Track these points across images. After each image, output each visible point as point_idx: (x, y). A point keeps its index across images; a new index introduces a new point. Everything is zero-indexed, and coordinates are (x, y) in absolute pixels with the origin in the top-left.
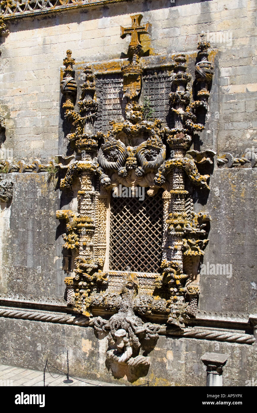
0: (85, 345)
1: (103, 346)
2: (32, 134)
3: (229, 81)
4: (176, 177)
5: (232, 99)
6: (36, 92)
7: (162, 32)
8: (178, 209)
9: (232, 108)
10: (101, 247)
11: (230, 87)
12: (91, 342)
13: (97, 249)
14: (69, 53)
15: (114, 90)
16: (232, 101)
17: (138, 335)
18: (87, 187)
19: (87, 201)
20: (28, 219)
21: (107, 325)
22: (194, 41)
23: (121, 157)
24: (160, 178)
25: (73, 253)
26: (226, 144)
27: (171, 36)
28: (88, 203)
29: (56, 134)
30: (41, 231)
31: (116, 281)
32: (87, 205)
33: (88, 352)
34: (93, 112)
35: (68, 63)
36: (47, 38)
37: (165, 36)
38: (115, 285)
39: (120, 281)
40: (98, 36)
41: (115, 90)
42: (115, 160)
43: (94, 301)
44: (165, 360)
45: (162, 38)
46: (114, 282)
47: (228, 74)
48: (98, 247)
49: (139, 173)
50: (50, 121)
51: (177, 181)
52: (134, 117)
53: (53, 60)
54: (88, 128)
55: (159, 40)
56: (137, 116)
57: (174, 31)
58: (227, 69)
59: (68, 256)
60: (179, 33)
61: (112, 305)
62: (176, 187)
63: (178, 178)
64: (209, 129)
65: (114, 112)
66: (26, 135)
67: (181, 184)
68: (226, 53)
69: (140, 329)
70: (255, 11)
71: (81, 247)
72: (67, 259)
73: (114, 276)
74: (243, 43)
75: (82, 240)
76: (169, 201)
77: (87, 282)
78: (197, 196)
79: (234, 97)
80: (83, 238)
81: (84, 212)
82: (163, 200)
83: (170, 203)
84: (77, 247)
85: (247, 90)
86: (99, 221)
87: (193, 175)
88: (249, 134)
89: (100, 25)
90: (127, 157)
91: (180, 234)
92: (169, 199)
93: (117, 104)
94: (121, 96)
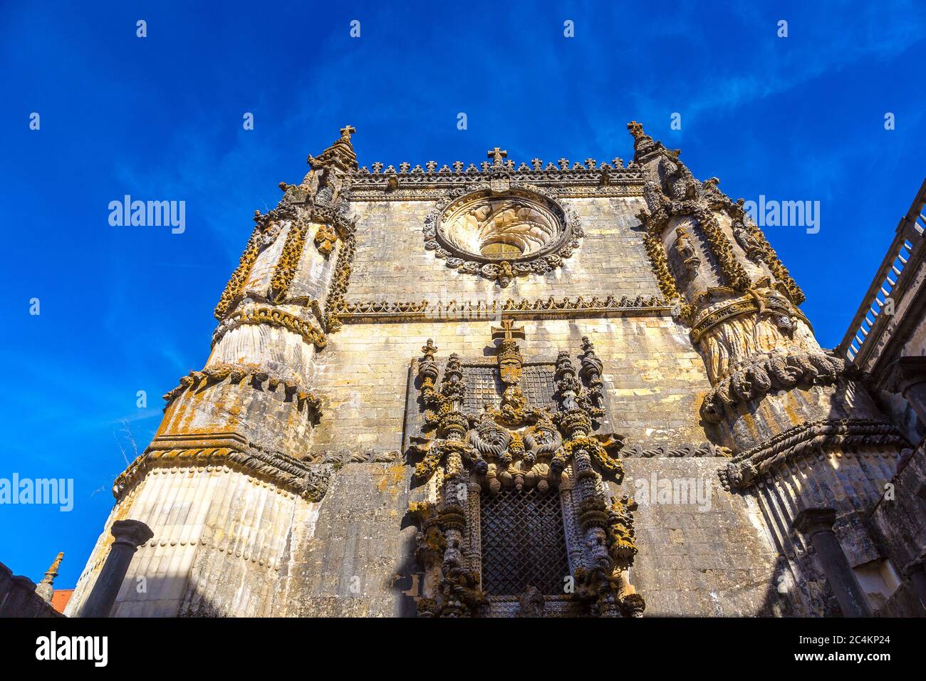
2: (361, 426)
3: (613, 385)
5: (621, 401)
6: (371, 384)
7: (531, 344)
8: (592, 493)
10: (475, 555)
11: (616, 390)
13: (470, 558)
14: (430, 342)
18: (456, 471)
20: (350, 522)
23: (504, 439)
24: (560, 460)
25: (426, 568)
27: (541, 347)
29: (397, 427)
30: (371, 538)
31: (499, 611)
34: (461, 394)
35: (429, 349)
36: (390, 338)
37: (535, 347)
39: (506, 610)
40: (456, 342)
41: (485, 381)
42: (496, 443)
45: (532, 348)
46: (495, 611)
47: (610, 380)
48: (470, 556)
49: (531, 457)
50: (389, 413)
51: (584, 463)
52: (517, 401)
54: (457, 409)
55: (528, 349)
56: (520, 400)
57: (544, 343)
58: (609, 375)
59: (417, 573)
60: (550, 346)
62: (584, 469)
63: (585, 459)
64: (606, 420)
65: (485, 401)
66: (352, 427)
67: (589, 467)
70: (625, 335)
71: (450, 548)
72: (415, 579)
73: (495, 602)
74: (619, 357)
75: (452, 538)
76: (571, 493)
77: (461, 602)
78: (607, 486)
79: (622, 398)
80: (453, 536)
81: (453, 501)
82: (562, 492)
83: (573, 495)
84: (444, 548)
85: (634, 393)
86: (471, 520)
87: (604, 457)
88: (649, 432)
89: (458, 332)
90: (511, 441)
91: (602, 522)
92: (570, 491)
93: (489, 394)
94: (492, 387)
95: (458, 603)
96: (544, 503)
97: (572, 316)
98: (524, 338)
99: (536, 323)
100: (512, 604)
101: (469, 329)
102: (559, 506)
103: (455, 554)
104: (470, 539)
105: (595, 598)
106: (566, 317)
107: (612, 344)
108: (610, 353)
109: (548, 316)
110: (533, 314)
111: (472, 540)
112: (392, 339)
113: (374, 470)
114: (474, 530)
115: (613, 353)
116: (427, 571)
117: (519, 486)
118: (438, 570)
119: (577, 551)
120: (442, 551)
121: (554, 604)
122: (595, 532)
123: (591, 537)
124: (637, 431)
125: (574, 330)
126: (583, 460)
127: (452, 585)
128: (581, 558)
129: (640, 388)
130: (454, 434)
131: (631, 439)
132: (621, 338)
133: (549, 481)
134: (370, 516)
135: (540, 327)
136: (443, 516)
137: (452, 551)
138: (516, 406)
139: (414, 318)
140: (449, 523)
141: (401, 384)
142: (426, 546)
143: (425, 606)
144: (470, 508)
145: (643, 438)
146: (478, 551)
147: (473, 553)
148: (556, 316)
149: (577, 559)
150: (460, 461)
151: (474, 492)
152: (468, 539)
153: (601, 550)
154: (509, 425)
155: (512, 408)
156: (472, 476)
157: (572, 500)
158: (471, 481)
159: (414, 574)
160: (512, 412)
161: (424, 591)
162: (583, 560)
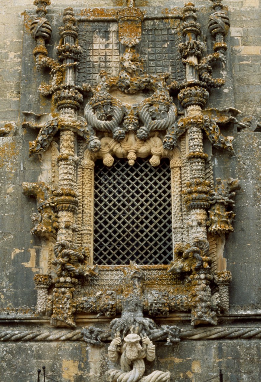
0: (68, 369)
1: (95, 366)
3: (240, 42)
4: (194, 137)
5: (245, 61)
8: (199, 175)
9: (246, 69)
10: (86, 232)
11: (242, 48)
12: (77, 363)
13: (81, 234)
15: (101, 40)
17: (155, 341)
18: (69, 151)
19: (70, 169)
21: (104, 335)
23: (117, 114)
24: (172, 139)
25: (43, 242)
28: (71, 172)
29: (12, 92)
31: (107, 278)
32: (70, 174)
33: (73, 379)
34: (76, 60)
38: (105, 284)
39: (112, 278)
41: (103, 40)
42: (109, 118)
43: (83, 303)
44: (190, 375)
46: (103, 280)
47: (238, 35)
48: (82, 232)
49: (144, 134)
51: (195, 142)
52: (134, 68)
53: (10, 4)
54: (71, 79)
56: (138, 67)
58: (237, 29)
59: (34, 247)
61: (112, 305)
62: (195, 149)
63: (197, 139)
64: (226, 88)
65: (101, 65)
67: (200, 146)
68: (234, 13)
69: (158, 332)
71: (62, 229)
72: (33, 252)
73: (103, 271)
74: (252, 5)
75: (64, 220)
76: (181, 170)
77: (71, 277)
78: (216, 163)
79: (247, 58)
80: (64, 217)
81: (65, 182)
82: (173, 168)
83: (183, 172)
84: (57, 229)
86: (83, 197)
87: (217, 135)
90: (125, 116)
91: (204, 205)
92: (180, 168)
93: (106, 56)
94: (110, 47)
95: (68, 279)
96: (155, 175)
100: (118, 272)
102: (169, 179)
103: (67, 235)
104: (83, 216)
105: (190, 273)
111: (84, 217)
114: (86, 207)
116: (43, 246)
117: (131, 162)
118: (52, 245)
119: (180, 228)
120: (55, 232)
122: (197, 214)
123: (193, 217)
124: (257, 97)
126: (194, 139)
127: (63, 265)
128: (182, 234)
130: (66, 110)
133: (160, 156)
136: (56, 199)
137: (64, 231)
140: (60, 206)
141: (15, 40)
142: (39, 229)
143: (39, 281)
144: (83, 184)
146: (89, 227)
147: (85, 230)
149: (179, 235)
150: (72, 139)
151: (87, 169)
152: (80, 215)
153: (200, 232)
154: (125, 93)
155: (128, 76)
156: (85, 151)
157: (181, 177)
158: (84, 157)
159: (31, 248)
160: (128, 82)
161: (40, 263)
162: (184, 236)
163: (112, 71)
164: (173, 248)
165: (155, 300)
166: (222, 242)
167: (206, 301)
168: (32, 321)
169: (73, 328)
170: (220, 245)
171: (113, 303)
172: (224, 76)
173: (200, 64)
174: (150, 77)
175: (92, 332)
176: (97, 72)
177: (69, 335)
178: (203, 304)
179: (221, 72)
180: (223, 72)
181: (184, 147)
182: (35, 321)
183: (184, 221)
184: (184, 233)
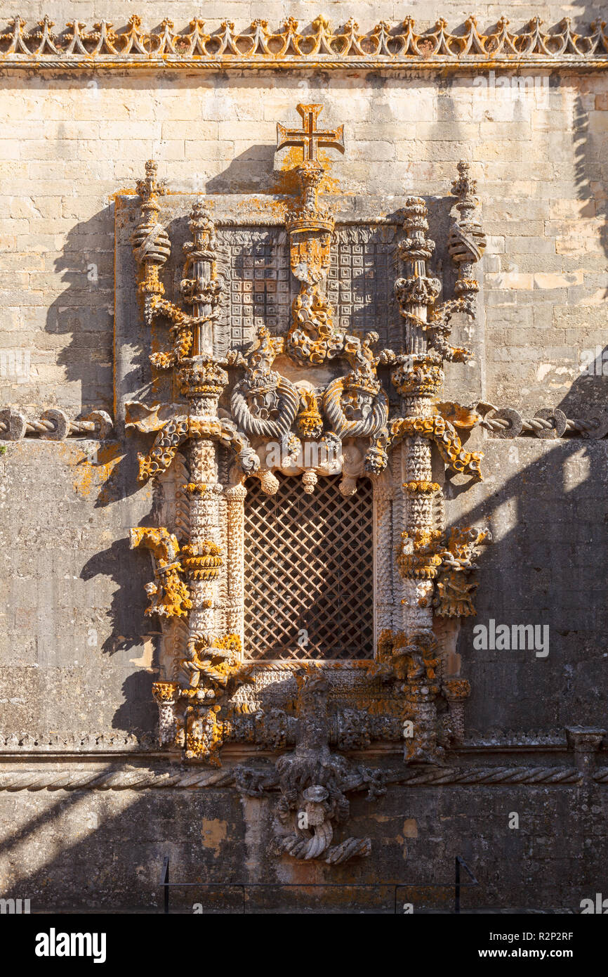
0: (211, 832)
1: (254, 829)
3: (500, 264)
4: (418, 454)
5: (508, 301)
6: (41, 248)
7: (354, 148)
8: (424, 522)
9: (508, 317)
10: (235, 609)
11: (503, 275)
12: (224, 824)
13: (228, 613)
14: (149, 167)
15: (257, 261)
16: (506, 304)
17: (348, 794)
18: (208, 475)
19: (209, 506)
20: (39, 549)
21: (269, 782)
22: (425, 174)
23: (288, 409)
24: (381, 456)
26: (497, 391)
27: (373, 158)
29: (99, 351)
30: (75, 579)
32: (209, 515)
33: (218, 848)
36: (67, 124)
37: (362, 156)
40: (203, 137)
41: (260, 262)
42: (275, 416)
44: (401, 841)
45: (356, 160)
46: (262, 685)
47: (497, 250)
48: (228, 610)
50: (81, 319)
51: (419, 463)
52: (316, 325)
53: (86, 177)
55: (348, 163)
56: (323, 322)
57: (382, 147)
58: (495, 239)
59: (150, 633)
60: (393, 155)
61: (282, 736)
62: (418, 477)
63: (423, 458)
64: (472, 359)
65: (257, 310)
67: (427, 469)
68: (491, 207)
70: (547, 131)
71: (197, 610)
72: (147, 642)
73: (263, 671)
74: (525, 191)
75: (200, 596)
76: (391, 505)
79: (510, 297)
80: (202, 590)
81: (202, 531)
82: (378, 500)
83: (395, 510)
85: (535, 284)
86: (229, 550)
87: (455, 452)
88: (544, 369)
89: (208, 112)
90: (300, 411)
91: (432, 575)
92: (391, 501)
93: (266, 292)
94: (274, 276)
95: (211, 692)
96: (347, 508)
97: (446, 77)
98: (342, 150)
99: (370, 91)
100: (287, 673)
101: (229, 101)
102: (370, 516)
105: (404, 681)
106: (434, 75)
107: (516, 154)
108: (509, 178)
109: (397, 72)
110: (366, 68)
111: (231, 585)
112: (71, 127)
113: (66, 456)
114: (234, 567)
115: (513, 180)
116: (163, 630)
117: (309, 489)
119: (388, 604)
121: (345, 673)
122: (418, 587)
123: (411, 592)
124: (523, 369)
125: (447, 111)
126: (418, 457)
127: (202, 671)
128: (392, 614)
129: (548, 272)
130: (203, 402)
131: (508, 387)
132: (538, 137)
134: (69, 541)
135: (377, 101)
136: (187, 561)
137: (200, 615)
138: (314, 333)
139: (113, 71)
141: (98, 250)
142: (161, 611)
143: (164, 697)
144: (229, 527)
145: (529, 384)
146: (239, 599)
148: (414, 74)
149: (387, 615)
150: (211, 453)
151: (236, 501)
152: (225, 582)
153: (423, 617)
154: (299, 366)
155: (307, 338)
156: (232, 469)
157: (391, 517)
158: (231, 480)
159: (145, 635)
160: (306, 350)
161: (160, 660)
162: (395, 618)
163: (277, 322)
164: (375, 633)
165: (349, 729)
166: (456, 628)
167: (429, 730)
168: (153, 755)
169: (216, 768)
170: (453, 633)
171: (283, 733)
172: (470, 336)
173: (432, 323)
174: (345, 342)
175: (249, 776)
176: (249, 324)
177: (213, 779)
178: (425, 736)
179: (466, 329)
180: (468, 327)
181: (398, 466)
182: (157, 754)
183: (396, 593)
184: (394, 612)
